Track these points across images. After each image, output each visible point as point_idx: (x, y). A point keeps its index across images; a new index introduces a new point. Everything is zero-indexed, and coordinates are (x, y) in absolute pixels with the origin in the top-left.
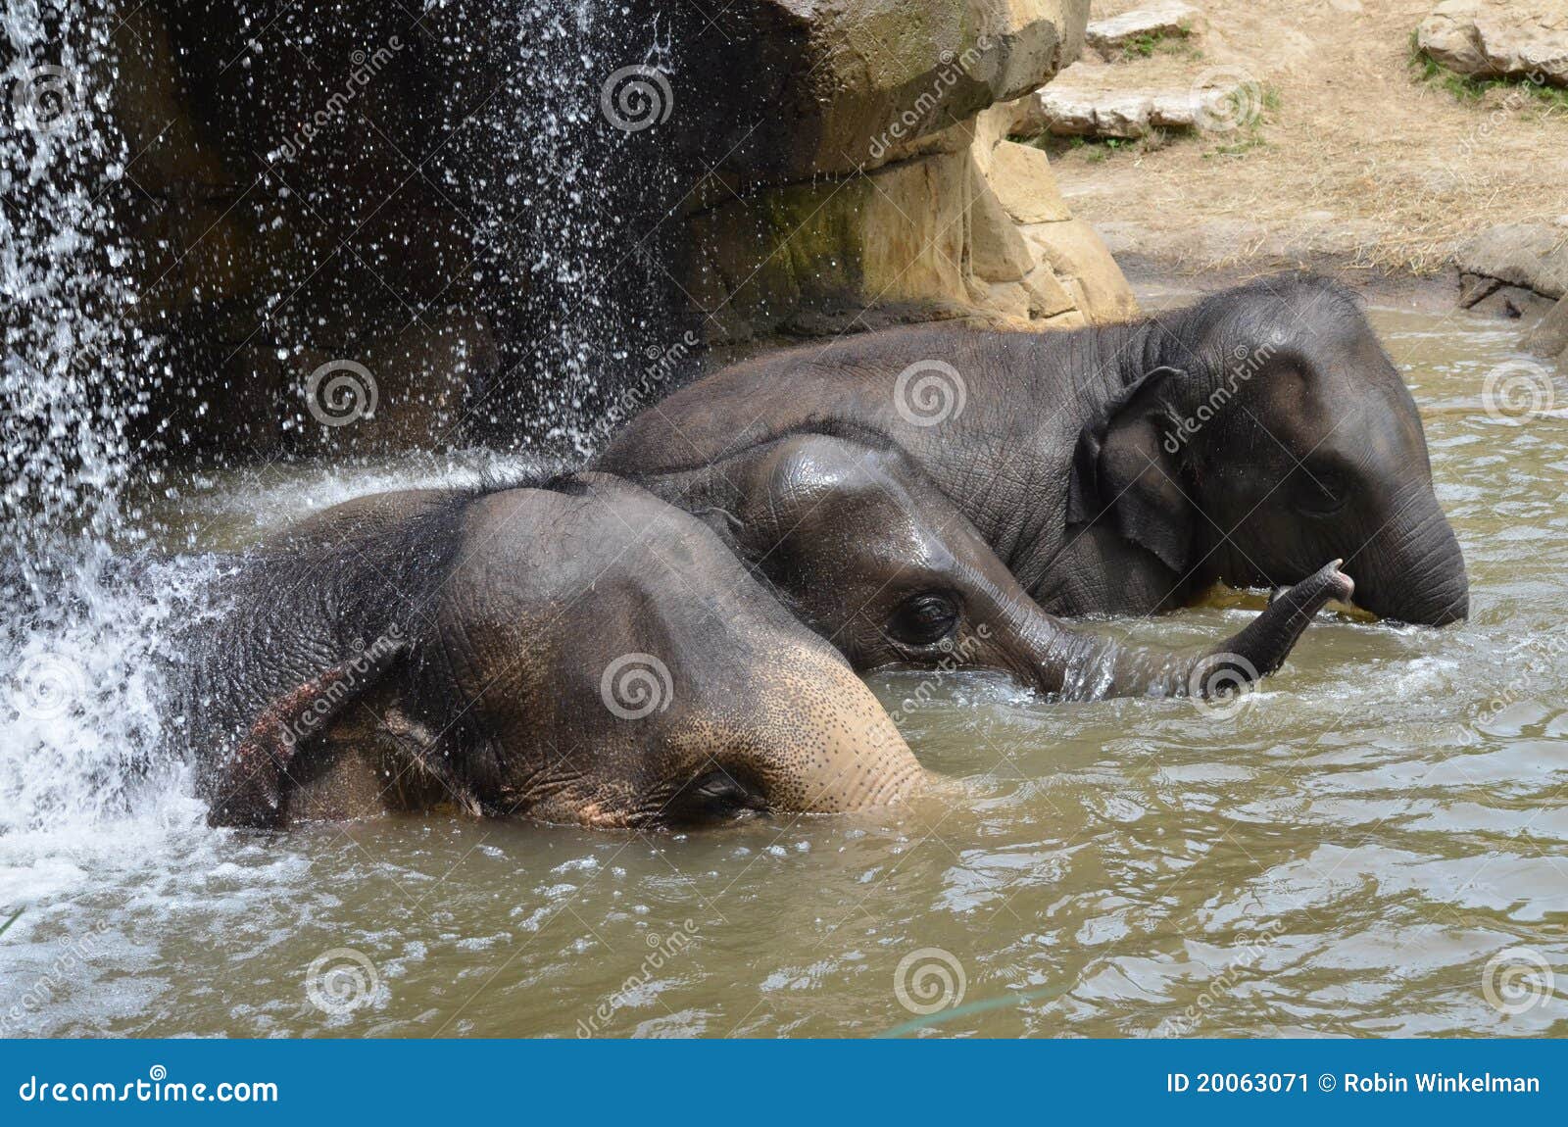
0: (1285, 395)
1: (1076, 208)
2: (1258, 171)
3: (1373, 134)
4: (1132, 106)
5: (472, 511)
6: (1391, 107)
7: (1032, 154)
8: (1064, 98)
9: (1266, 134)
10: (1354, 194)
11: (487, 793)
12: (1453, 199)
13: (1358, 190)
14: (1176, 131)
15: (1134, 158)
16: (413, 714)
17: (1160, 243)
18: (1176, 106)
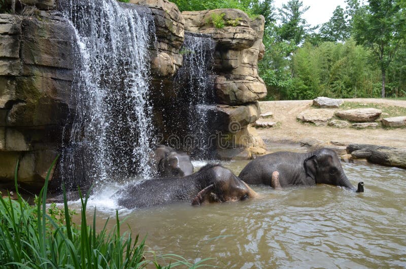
0: (329, 160)
1: (259, 135)
2: (279, 131)
3: (292, 127)
4: (266, 124)
5: (215, 167)
6: (294, 124)
7: (254, 128)
8: (258, 122)
9: (280, 127)
10: (290, 134)
11: (222, 200)
12: (301, 135)
13: (290, 133)
14: (270, 126)
15: (266, 129)
16: (213, 192)
17: (268, 138)
18: (271, 124)
